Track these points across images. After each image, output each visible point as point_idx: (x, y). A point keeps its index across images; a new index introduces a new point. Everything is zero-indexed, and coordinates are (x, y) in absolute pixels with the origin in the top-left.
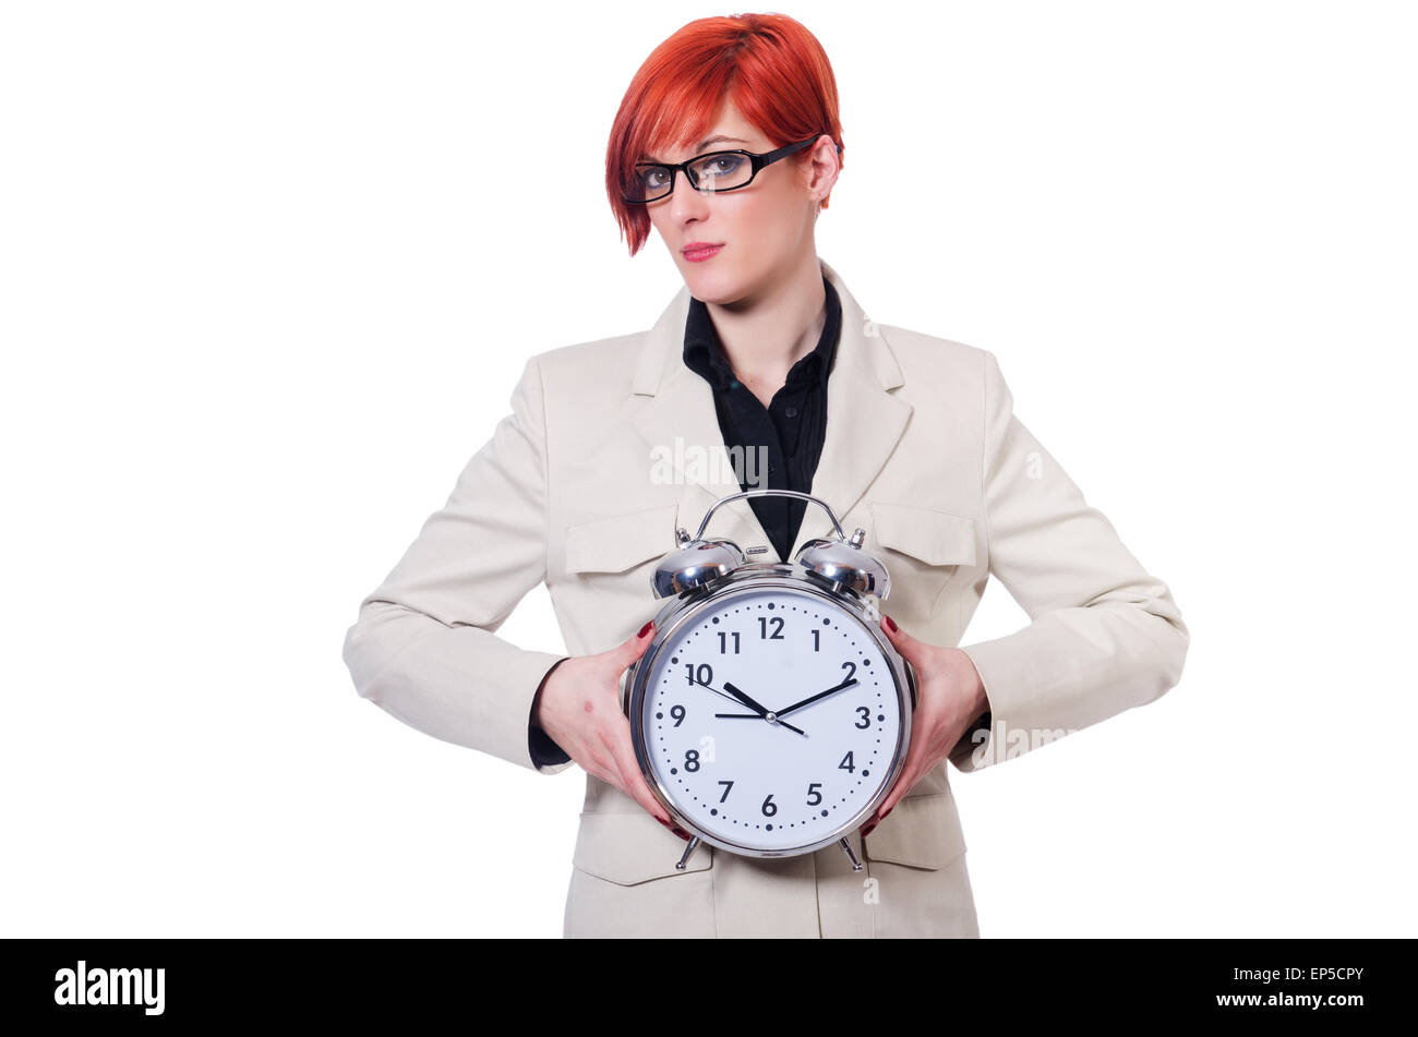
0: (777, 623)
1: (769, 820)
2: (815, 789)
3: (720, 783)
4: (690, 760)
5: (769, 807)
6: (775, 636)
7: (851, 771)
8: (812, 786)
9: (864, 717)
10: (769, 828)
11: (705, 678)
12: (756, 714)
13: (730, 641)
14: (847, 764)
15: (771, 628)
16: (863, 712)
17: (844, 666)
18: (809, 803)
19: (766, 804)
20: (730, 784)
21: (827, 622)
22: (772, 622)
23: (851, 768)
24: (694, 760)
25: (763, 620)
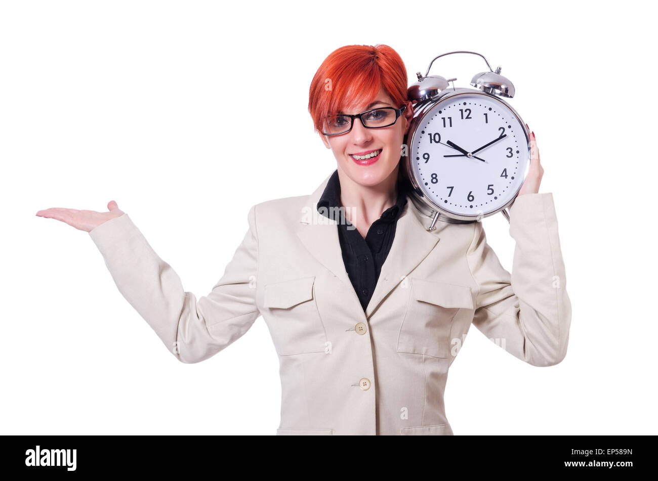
0: (468, 111)
1: (471, 203)
2: (490, 187)
3: (448, 188)
4: (433, 178)
5: (470, 197)
6: (467, 118)
7: (506, 178)
8: (489, 186)
9: (510, 152)
10: (471, 207)
11: (437, 139)
12: (463, 154)
13: (447, 121)
14: (504, 174)
15: (465, 114)
16: (509, 150)
17: (500, 129)
18: (488, 194)
19: (469, 196)
20: (452, 188)
21: (490, 109)
22: (466, 111)
23: (506, 176)
24: (435, 178)
25: (461, 110)
